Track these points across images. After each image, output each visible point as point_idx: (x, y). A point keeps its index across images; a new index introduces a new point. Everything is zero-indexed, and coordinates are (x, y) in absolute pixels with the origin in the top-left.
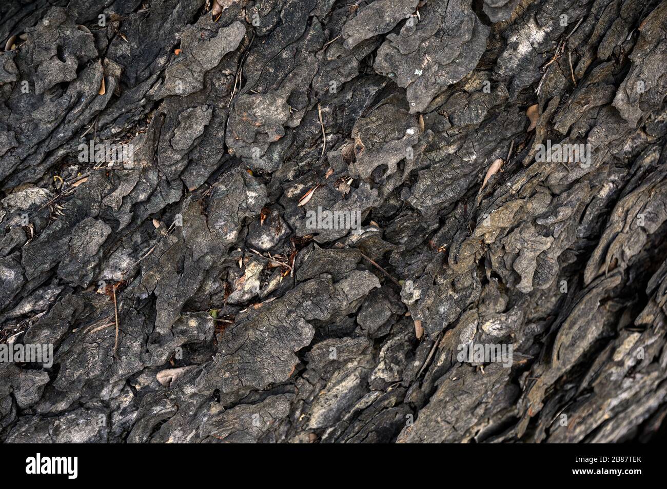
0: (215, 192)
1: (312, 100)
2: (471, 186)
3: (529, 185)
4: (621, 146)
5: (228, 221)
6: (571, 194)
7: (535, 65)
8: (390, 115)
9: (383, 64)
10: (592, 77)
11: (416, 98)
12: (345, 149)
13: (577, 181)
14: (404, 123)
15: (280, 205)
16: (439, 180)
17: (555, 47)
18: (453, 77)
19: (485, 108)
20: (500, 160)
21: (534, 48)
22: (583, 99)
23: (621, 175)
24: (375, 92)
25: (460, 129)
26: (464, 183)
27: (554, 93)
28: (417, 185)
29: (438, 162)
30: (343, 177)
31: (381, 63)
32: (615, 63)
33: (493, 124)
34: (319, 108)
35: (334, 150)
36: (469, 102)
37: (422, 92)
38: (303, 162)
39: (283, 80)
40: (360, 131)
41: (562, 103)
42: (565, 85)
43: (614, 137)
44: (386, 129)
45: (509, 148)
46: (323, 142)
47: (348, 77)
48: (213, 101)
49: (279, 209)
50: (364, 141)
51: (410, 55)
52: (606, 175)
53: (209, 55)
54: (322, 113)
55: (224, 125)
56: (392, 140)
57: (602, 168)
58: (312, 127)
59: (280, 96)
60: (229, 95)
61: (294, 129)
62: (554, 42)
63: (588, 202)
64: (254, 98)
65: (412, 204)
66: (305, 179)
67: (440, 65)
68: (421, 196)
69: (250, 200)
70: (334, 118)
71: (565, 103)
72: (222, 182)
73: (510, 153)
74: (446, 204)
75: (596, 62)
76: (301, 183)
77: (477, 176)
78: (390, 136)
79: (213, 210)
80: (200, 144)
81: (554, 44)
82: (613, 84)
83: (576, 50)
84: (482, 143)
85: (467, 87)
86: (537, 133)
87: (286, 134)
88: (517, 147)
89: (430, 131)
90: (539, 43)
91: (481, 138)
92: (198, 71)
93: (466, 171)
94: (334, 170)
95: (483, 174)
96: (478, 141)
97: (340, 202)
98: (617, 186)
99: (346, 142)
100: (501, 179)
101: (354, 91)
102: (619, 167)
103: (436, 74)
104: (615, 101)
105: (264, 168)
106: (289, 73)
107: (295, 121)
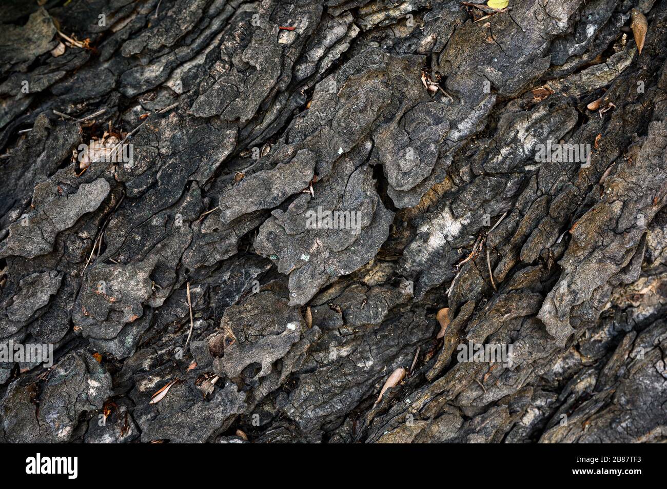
0: (53, 376)
1: (181, 278)
2: (364, 397)
3: (434, 403)
4: (548, 366)
5: (62, 413)
6: (486, 418)
7: (448, 262)
8: (269, 304)
9: (265, 244)
10: (515, 282)
11: (299, 287)
12: (213, 339)
13: (494, 404)
14: (286, 316)
15: (130, 399)
16: (325, 387)
17: (472, 242)
18: (346, 267)
19: (386, 306)
20: (402, 370)
21: (448, 242)
22: (503, 307)
23: (549, 400)
24: (256, 274)
25: (355, 328)
26: (355, 393)
27: (469, 296)
28: (297, 391)
29: (326, 365)
30: (208, 373)
31: (261, 242)
32: (543, 268)
33: (395, 325)
34: (188, 288)
35: (200, 340)
36: (368, 297)
37: (307, 282)
38: (163, 349)
39: (149, 250)
40: (231, 319)
41: (478, 308)
42: (483, 288)
43: (539, 355)
44: (264, 321)
45: (414, 356)
46: (189, 328)
47: (224, 254)
48: (64, 267)
49: (128, 405)
50: (236, 332)
51: (297, 237)
52: (529, 399)
53: (65, 213)
54: (191, 293)
55: (74, 296)
56: (271, 334)
57: (524, 391)
58: (179, 309)
59: (142, 269)
60: (83, 261)
61: (157, 309)
62: (471, 237)
63: (507, 430)
64: (112, 269)
65: (289, 414)
66: (162, 371)
67: (331, 252)
68: (301, 405)
69: (92, 391)
70: (205, 301)
71: (481, 309)
72: (61, 365)
73: (414, 362)
74: (332, 418)
75: (519, 265)
76: (158, 375)
77: (372, 385)
78: (268, 329)
79: (46, 398)
80: (42, 316)
81: (472, 239)
82: (540, 292)
83: (496, 249)
84: (381, 347)
85: (367, 279)
86: (446, 342)
87: (144, 314)
88: (425, 355)
89: (316, 328)
90: (453, 237)
91: (380, 341)
92: (49, 230)
93: (360, 379)
94: (197, 364)
95: (381, 385)
96: (377, 344)
97: (200, 404)
98: (544, 414)
99: (216, 331)
100: (399, 393)
101: (232, 272)
102: (547, 390)
103: (326, 261)
104: (541, 313)
105: (114, 353)
106: (157, 243)
107: (158, 299)
